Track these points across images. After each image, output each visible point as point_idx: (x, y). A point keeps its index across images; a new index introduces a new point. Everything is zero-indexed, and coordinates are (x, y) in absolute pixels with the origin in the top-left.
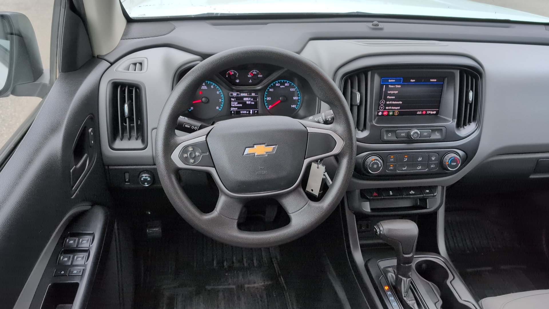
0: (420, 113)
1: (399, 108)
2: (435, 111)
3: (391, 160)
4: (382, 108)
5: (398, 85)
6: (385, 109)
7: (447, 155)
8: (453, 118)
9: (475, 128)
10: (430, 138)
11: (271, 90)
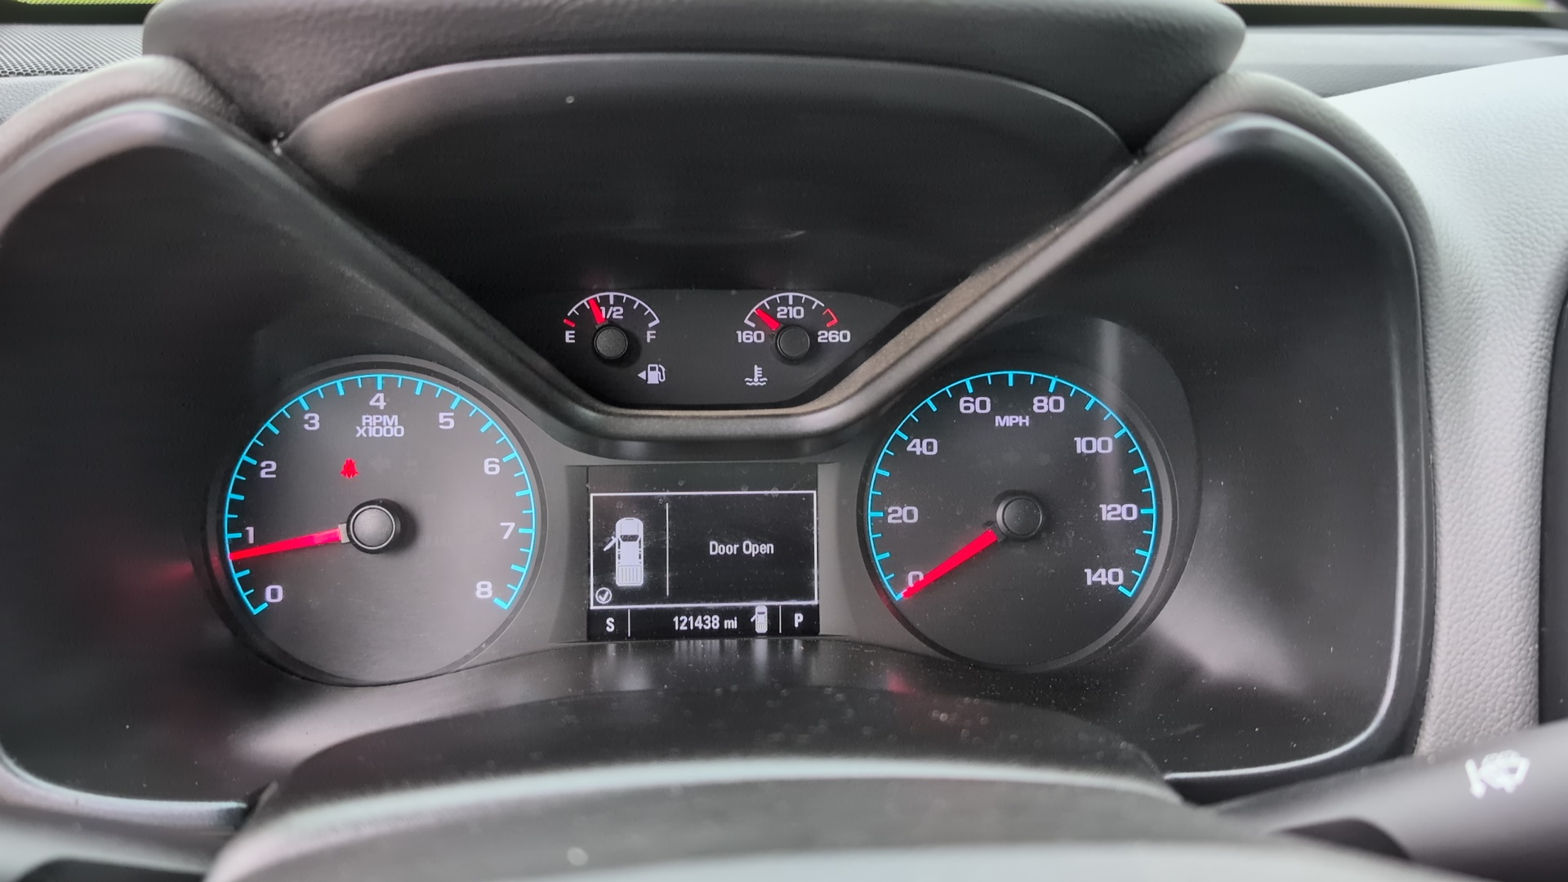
11: (918, 447)
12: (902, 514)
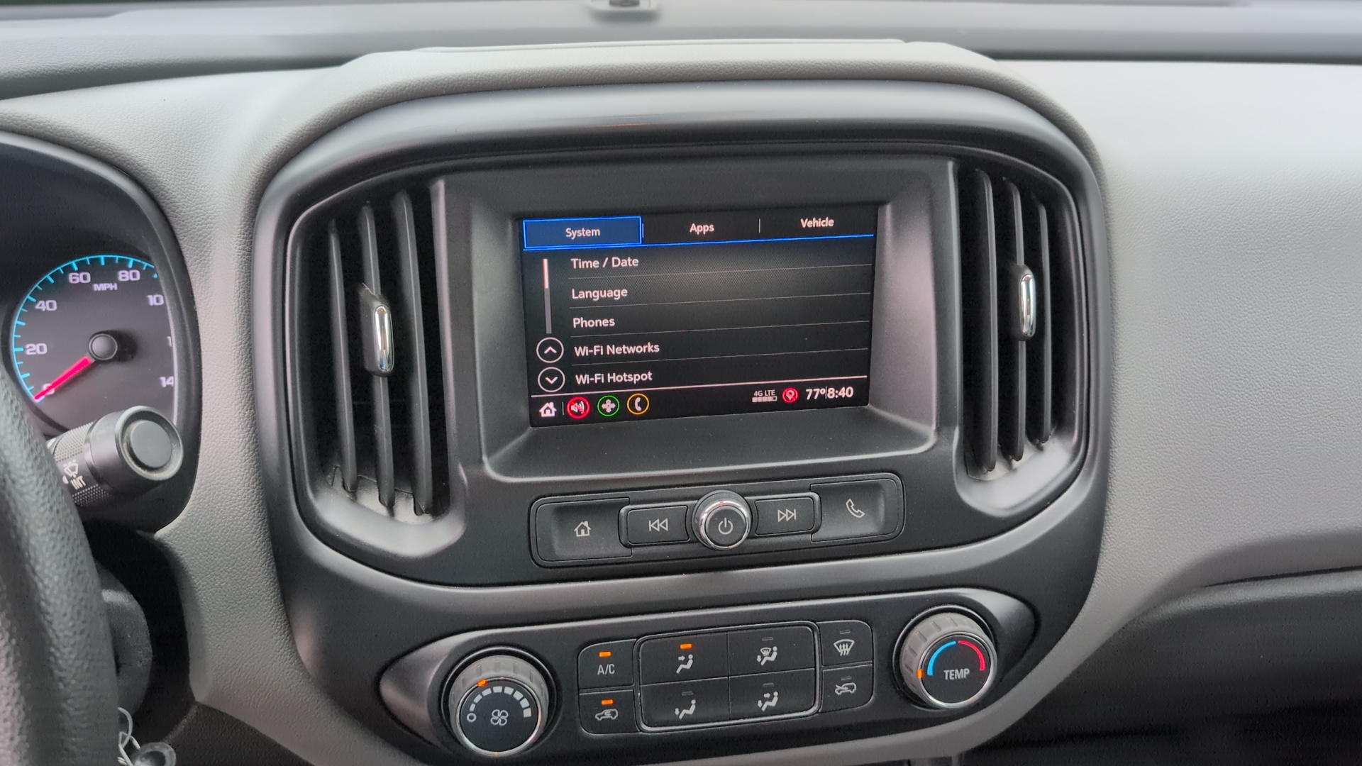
0: (769, 398)
1: (648, 376)
2: (846, 384)
3: (601, 671)
4: (552, 380)
5: (623, 254)
6: (571, 385)
7: (918, 627)
8: (944, 423)
9: (1068, 467)
10: (815, 536)
11: (43, 306)
12: (35, 349)
